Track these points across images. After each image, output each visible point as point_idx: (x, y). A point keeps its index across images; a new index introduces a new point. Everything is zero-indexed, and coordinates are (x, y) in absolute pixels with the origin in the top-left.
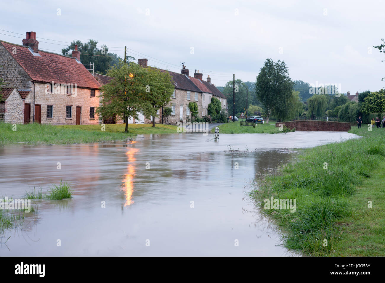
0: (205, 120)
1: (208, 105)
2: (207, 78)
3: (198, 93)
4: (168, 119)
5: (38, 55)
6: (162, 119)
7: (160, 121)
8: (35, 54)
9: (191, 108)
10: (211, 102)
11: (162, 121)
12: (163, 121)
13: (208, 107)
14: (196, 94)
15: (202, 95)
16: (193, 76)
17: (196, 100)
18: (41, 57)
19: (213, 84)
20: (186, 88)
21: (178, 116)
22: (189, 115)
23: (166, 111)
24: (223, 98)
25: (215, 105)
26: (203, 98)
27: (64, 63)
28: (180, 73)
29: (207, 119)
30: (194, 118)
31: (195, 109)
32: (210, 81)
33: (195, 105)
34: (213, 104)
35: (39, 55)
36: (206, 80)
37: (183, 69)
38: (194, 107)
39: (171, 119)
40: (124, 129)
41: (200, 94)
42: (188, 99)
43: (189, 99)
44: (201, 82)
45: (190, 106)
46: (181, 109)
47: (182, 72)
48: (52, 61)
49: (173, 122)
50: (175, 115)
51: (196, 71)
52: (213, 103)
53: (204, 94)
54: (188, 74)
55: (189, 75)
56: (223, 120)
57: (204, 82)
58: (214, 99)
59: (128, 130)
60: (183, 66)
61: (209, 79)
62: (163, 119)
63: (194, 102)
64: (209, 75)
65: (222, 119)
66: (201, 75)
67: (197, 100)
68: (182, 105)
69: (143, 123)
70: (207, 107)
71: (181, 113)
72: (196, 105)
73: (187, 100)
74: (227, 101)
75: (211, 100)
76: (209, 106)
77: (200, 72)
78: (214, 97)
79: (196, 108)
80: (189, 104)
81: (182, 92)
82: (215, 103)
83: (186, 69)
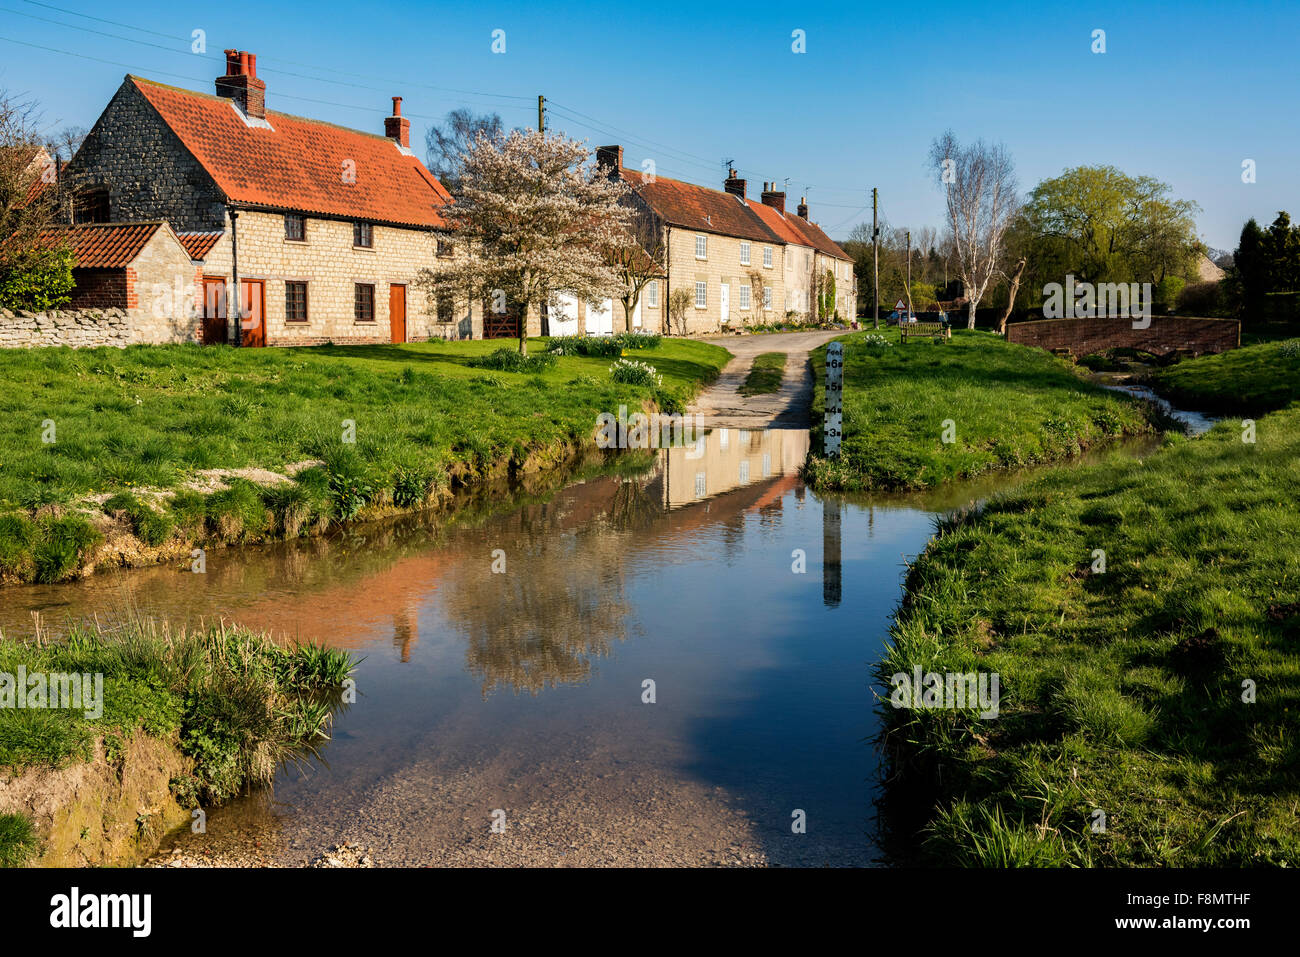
1: (800, 281)
2: (799, 207)
3: (773, 246)
5: (263, 127)
6: (668, 322)
7: (662, 325)
8: (251, 123)
12: (669, 326)
14: (768, 248)
15: (783, 252)
16: (758, 200)
17: (766, 266)
18: (273, 130)
19: (814, 223)
20: (737, 232)
21: (714, 313)
22: (748, 308)
23: (678, 298)
24: (842, 261)
26: (786, 261)
28: (721, 189)
30: (762, 316)
35: (268, 124)
36: (795, 212)
37: (729, 177)
41: (779, 249)
42: (743, 263)
43: (749, 264)
44: (781, 216)
46: (725, 290)
47: (725, 188)
48: (311, 145)
49: (702, 329)
50: (706, 310)
53: (788, 247)
54: (742, 193)
55: (748, 196)
60: (730, 169)
61: (803, 211)
67: (770, 266)
68: (726, 280)
70: (799, 287)
71: (723, 303)
74: (854, 269)
75: (810, 266)
77: (777, 189)
78: (819, 256)
81: (724, 243)
83: (738, 178)
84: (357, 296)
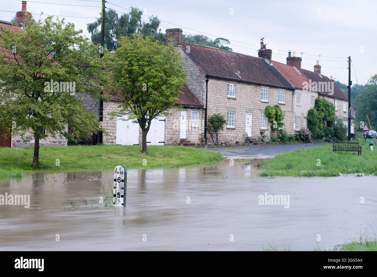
0: (300, 137)
1: (307, 112)
2: (315, 67)
3: (285, 90)
4: (217, 135)
6: (205, 136)
7: (202, 138)
9: (268, 116)
10: (315, 106)
11: (204, 139)
12: (206, 139)
13: (308, 115)
14: (282, 92)
15: (293, 94)
17: (280, 102)
20: (259, 81)
21: (240, 131)
22: (265, 128)
23: (212, 121)
24: (341, 100)
25: (323, 110)
26: (295, 99)
29: (303, 135)
30: (276, 133)
31: (276, 118)
32: (319, 72)
33: (277, 112)
34: (318, 110)
37: (261, 48)
38: (276, 114)
39: (224, 134)
40: (30, 159)
42: (263, 100)
43: (267, 101)
44: (299, 72)
45: (267, 113)
46: (249, 118)
47: (259, 54)
49: (231, 141)
50: (234, 129)
51: (290, 53)
52: (319, 107)
53: (298, 91)
54: (269, 58)
56: (338, 138)
57: (306, 72)
58: (320, 101)
59: (40, 160)
60: (262, 43)
61: (318, 68)
62: (208, 135)
63: (276, 106)
64: (317, 61)
65: (336, 136)
66: (299, 59)
67: (283, 103)
68: (249, 111)
69: (163, 144)
70: (306, 115)
71: (247, 125)
72: (279, 111)
73: (262, 102)
75: (314, 103)
76: (310, 113)
77: (297, 56)
78: (321, 97)
79: (280, 116)
80: (266, 110)
81: (249, 88)
82: (321, 108)
83: (266, 49)
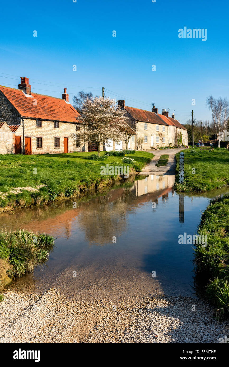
3: (165, 126)
4: (141, 146)
5: (31, 97)
8: (28, 96)
11: (137, 148)
16: (161, 114)
18: (33, 98)
19: (176, 120)
21: (149, 144)
22: (158, 143)
23: (139, 140)
24: (184, 129)
26: (169, 130)
27: (54, 103)
28: (151, 111)
30: (162, 145)
32: (174, 118)
36: (171, 117)
37: (153, 108)
39: (144, 146)
41: (167, 127)
42: (157, 131)
43: (159, 131)
46: (152, 138)
48: (43, 101)
49: (146, 148)
50: (147, 143)
51: (163, 110)
55: (158, 113)
57: (169, 118)
60: (154, 106)
61: (173, 116)
62: (138, 146)
64: (173, 113)
66: (167, 113)
67: (164, 131)
68: (153, 135)
70: (172, 137)
71: (152, 141)
74: (187, 132)
77: (166, 111)
81: (152, 125)
83: (156, 108)
84: (55, 141)
